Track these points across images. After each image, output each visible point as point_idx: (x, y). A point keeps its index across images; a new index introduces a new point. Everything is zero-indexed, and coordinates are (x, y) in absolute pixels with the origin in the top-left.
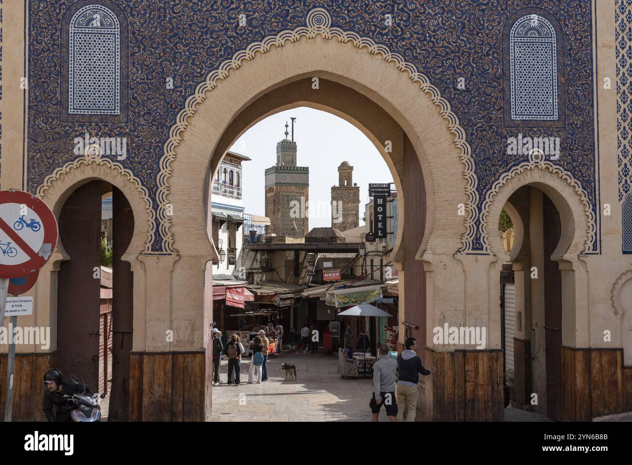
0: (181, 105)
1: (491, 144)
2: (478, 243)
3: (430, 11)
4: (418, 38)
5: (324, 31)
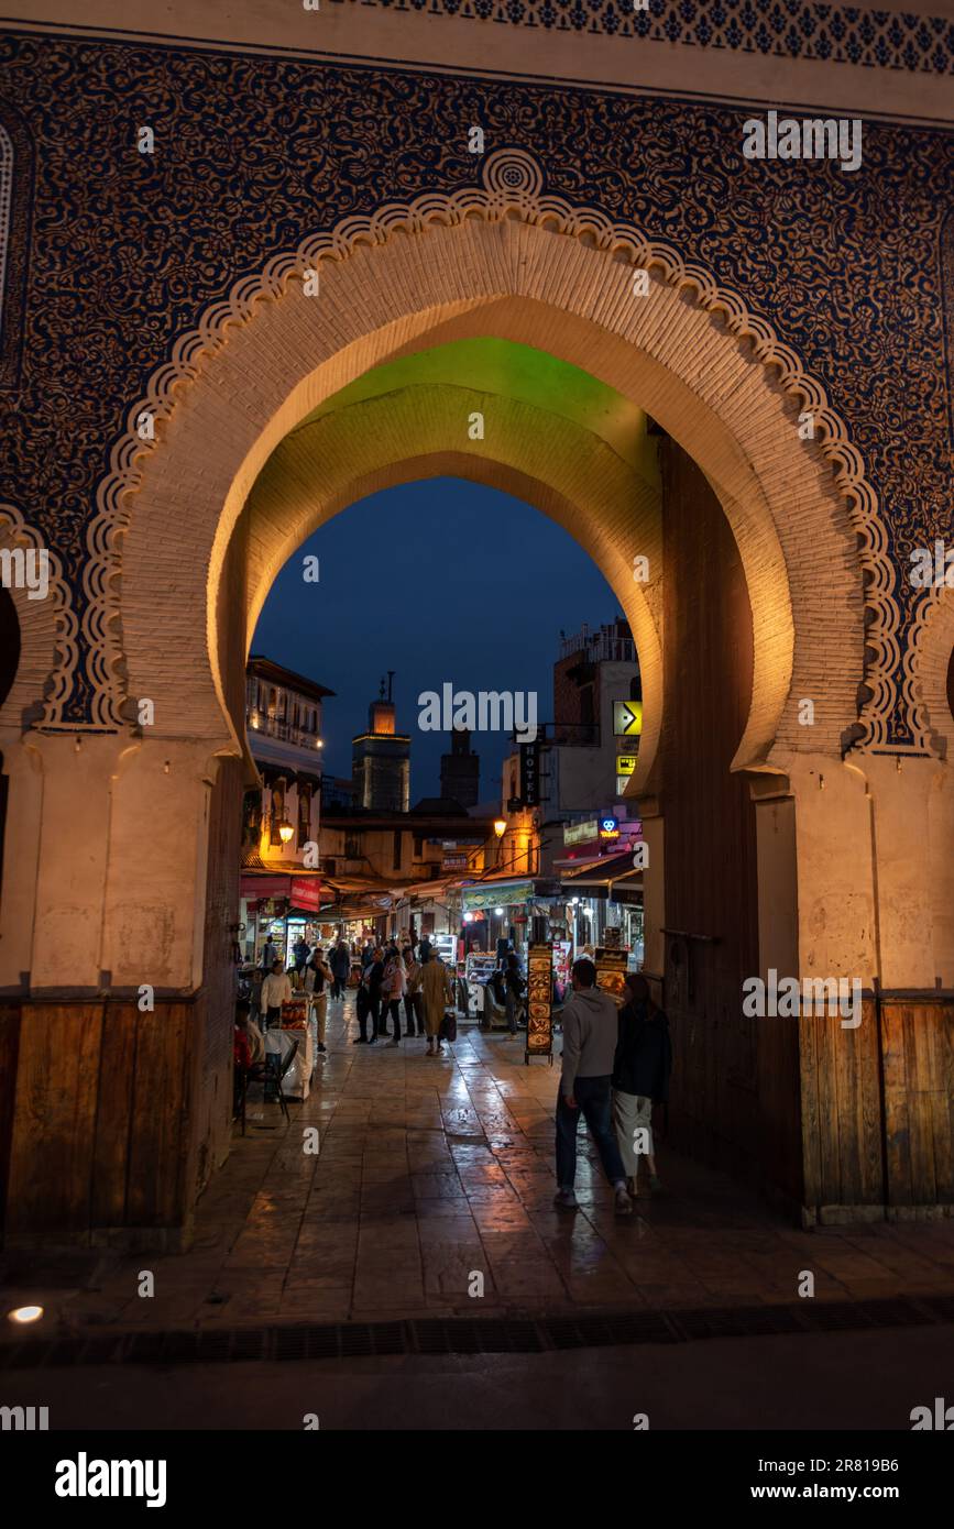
0: (161, 354)
1: (924, 489)
2: (902, 726)
3: (775, 177)
4: (748, 236)
5: (525, 202)
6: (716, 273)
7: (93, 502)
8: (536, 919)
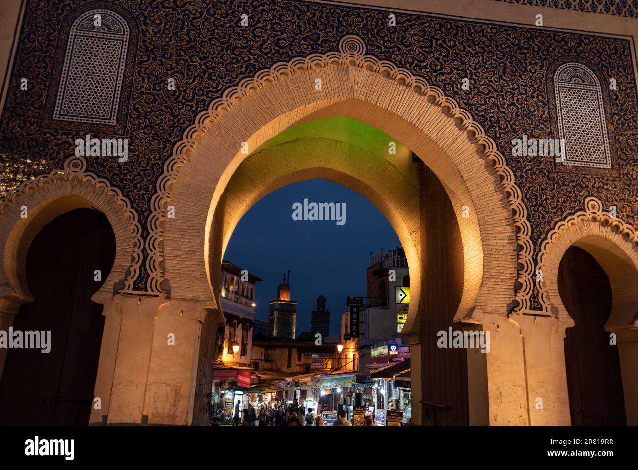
0: (190, 121)
1: (543, 189)
2: (536, 302)
3: (470, 49)
4: (459, 74)
5: (358, 58)
6: (445, 90)
7: (155, 187)
8: (356, 394)
